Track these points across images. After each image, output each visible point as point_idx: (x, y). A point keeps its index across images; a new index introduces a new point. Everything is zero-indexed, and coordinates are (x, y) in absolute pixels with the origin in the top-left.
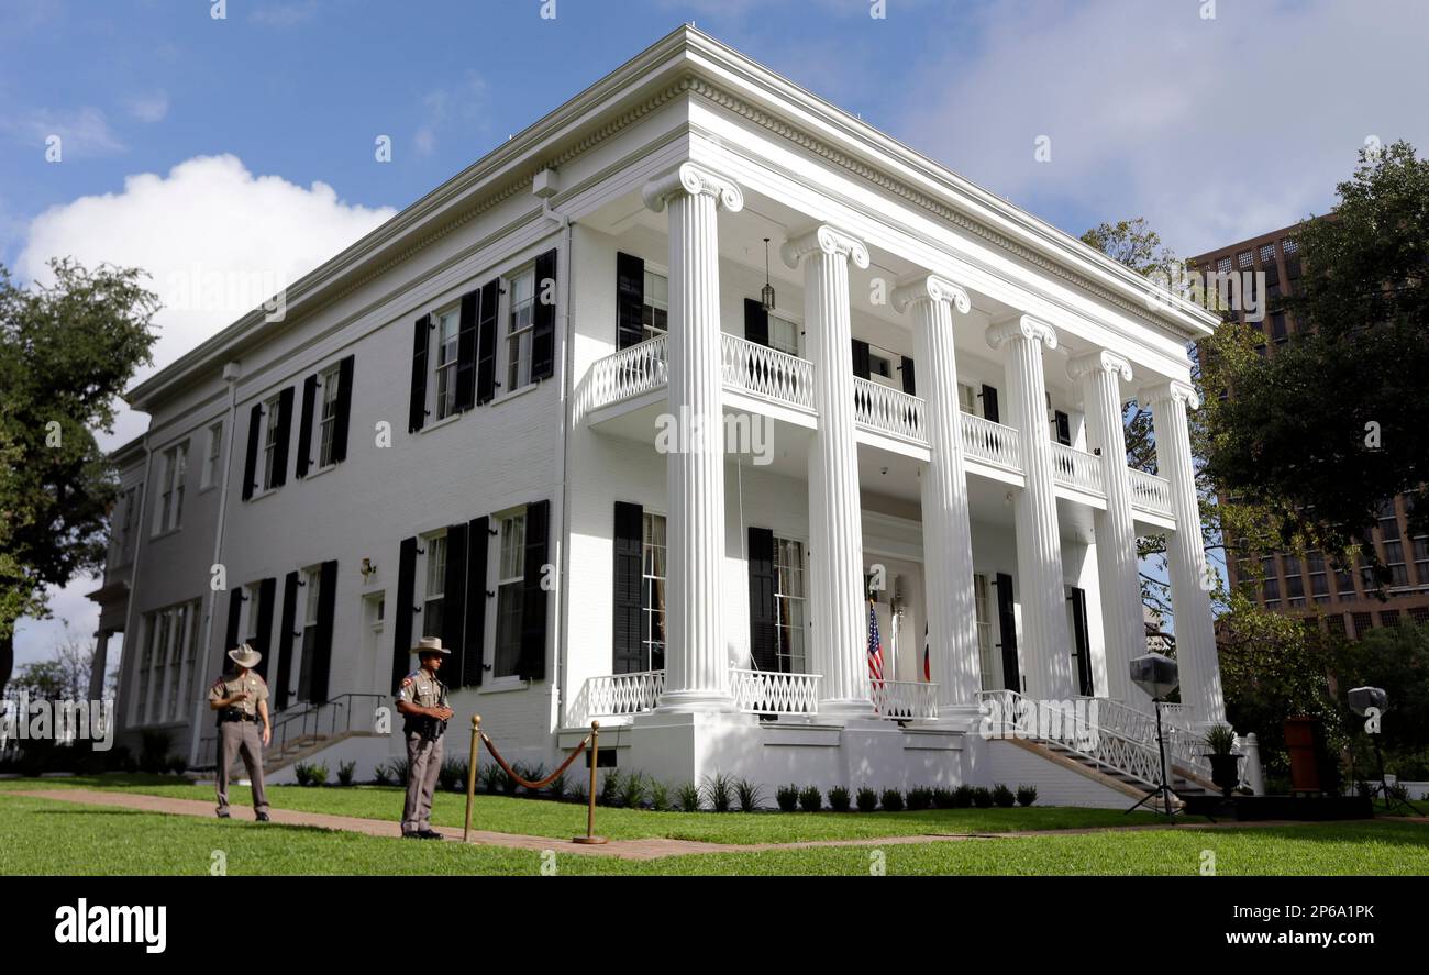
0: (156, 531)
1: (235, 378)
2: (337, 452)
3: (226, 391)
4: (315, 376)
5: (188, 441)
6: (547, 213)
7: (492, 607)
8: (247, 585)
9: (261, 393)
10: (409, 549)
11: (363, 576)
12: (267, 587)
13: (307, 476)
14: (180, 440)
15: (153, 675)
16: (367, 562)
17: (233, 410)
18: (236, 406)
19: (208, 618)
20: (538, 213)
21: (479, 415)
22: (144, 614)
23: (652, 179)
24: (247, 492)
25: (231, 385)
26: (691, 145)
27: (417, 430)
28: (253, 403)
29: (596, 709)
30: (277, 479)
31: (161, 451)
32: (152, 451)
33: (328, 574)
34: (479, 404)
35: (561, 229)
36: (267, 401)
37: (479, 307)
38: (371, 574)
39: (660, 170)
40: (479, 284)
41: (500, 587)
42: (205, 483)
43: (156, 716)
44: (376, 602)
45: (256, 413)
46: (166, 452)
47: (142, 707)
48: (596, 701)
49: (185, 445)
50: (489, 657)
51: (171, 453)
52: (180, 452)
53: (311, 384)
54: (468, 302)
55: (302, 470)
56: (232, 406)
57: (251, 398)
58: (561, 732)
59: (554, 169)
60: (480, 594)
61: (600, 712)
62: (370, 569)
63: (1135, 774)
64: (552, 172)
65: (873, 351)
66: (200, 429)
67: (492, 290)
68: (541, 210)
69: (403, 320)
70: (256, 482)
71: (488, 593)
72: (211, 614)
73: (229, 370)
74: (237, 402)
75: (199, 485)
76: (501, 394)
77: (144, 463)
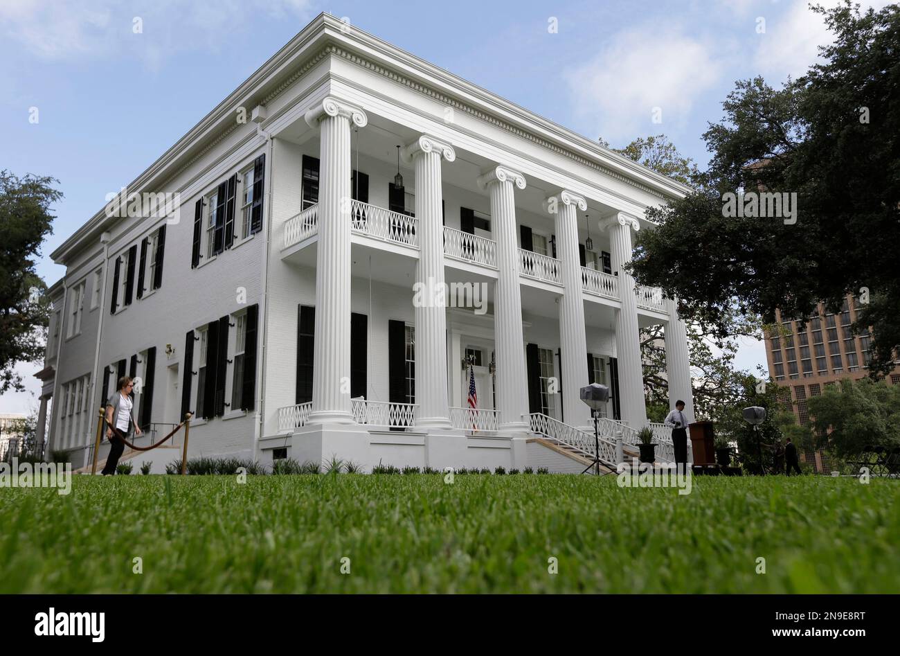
0: (69, 335)
1: (107, 242)
2: (157, 283)
3: (102, 250)
4: (147, 237)
5: (85, 281)
6: (260, 132)
7: (230, 369)
8: (113, 364)
9: (120, 250)
10: (190, 337)
11: (166, 354)
12: (122, 364)
13: (142, 298)
14: (81, 281)
15: (67, 419)
16: (169, 346)
17: (107, 260)
18: (108, 259)
19: (93, 384)
20: (255, 133)
21: (226, 255)
22: (63, 385)
23: (311, 109)
24: (113, 310)
25: (105, 246)
26: (332, 86)
27: (196, 267)
28: (116, 257)
29: (282, 426)
30: (128, 301)
31: (71, 288)
32: (68, 288)
33: (151, 353)
34: (226, 249)
35: (267, 141)
36: (124, 254)
37: (226, 191)
38: (171, 354)
39: (315, 103)
40: (227, 177)
41: (236, 357)
42: (93, 306)
43: (69, 444)
44: (174, 368)
45: (118, 262)
46: (74, 288)
47: (62, 439)
48: (282, 422)
49: (84, 283)
50: (228, 398)
51: (77, 288)
52: (81, 287)
53: (145, 243)
54: (222, 188)
55: (140, 294)
56: (105, 258)
57: (114, 254)
58: (261, 440)
59: (263, 105)
60: (224, 361)
61: (284, 428)
62: (171, 351)
63: (609, 461)
64: (262, 107)
65: (476, 214)
66: (91, 273)
67: (233, 181)
68: (256, 131)
69: (190, 202)
70: (118, 303)
71: (228, 361)
72: (94, 382)
73: (104, 237)
74: (109, 256)
75: (90, 307)
76: (236, 242)
77: (63, 297)
